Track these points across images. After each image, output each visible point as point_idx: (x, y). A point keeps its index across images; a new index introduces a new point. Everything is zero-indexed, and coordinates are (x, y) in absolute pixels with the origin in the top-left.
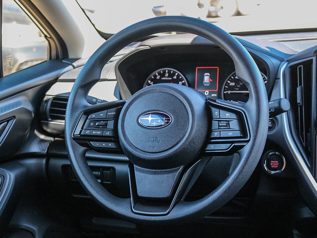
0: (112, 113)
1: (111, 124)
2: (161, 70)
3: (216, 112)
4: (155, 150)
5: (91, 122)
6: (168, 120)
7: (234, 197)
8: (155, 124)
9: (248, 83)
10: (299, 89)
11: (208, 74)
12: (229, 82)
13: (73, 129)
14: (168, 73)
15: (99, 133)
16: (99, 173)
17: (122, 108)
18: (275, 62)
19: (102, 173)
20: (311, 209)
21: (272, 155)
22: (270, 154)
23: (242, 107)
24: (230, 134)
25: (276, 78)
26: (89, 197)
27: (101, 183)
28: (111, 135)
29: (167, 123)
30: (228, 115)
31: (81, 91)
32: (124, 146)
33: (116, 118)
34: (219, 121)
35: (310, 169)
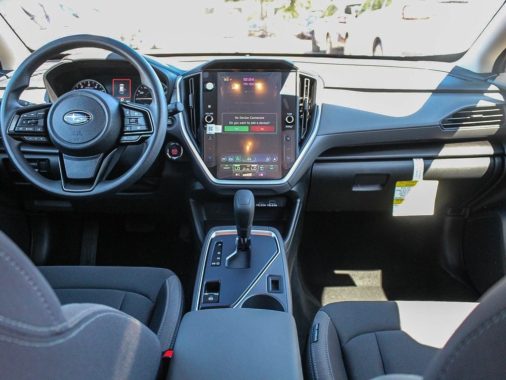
0: (41, 113)
1: (41, 122)
2: (84, 81)
3: (127, 112)
4: (80, 141)
5: (23, 120)
6: (88, 118)
7: (141, 177)
8: (78, 121)
9: (151, 89)
10: (190, 96)
11: (123, 85)
12: (139, 91)
13: (7, 127)
14: (90, 83)
15: (31, 129)
16: (36, 164)
17: (49, 109)
18: (173, 75)
19: (39, 164)
20: (202, 184)
21: (173, 145)
22: (172, 144)
23: (148, 108)
24: (139, 128)
25: (174, 88)
26: (30, 184)
27: (39, 172)
28: (42, 131)
29: (88, 120)
30: (136, 114)
31: (12, 95)
32: (53, 139)
33: (45, 117)
34: (129, 118)
35: (200, 155)
